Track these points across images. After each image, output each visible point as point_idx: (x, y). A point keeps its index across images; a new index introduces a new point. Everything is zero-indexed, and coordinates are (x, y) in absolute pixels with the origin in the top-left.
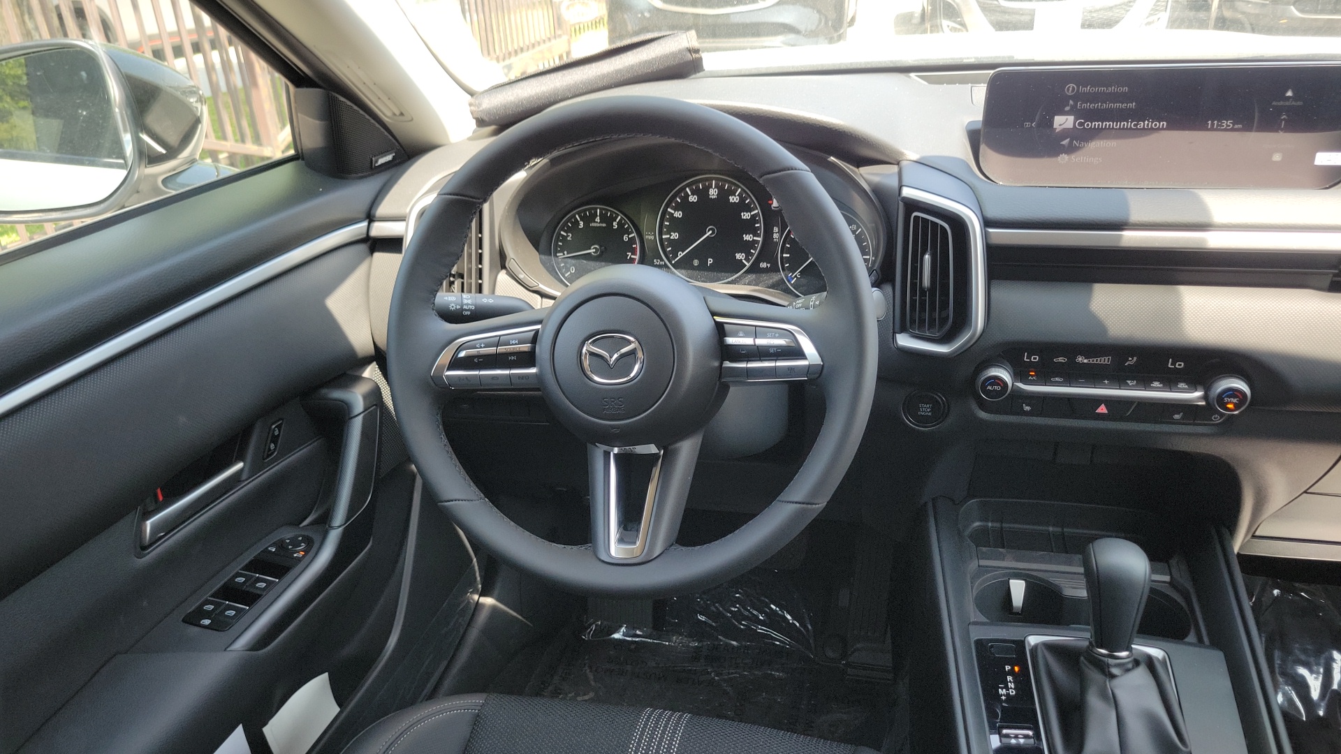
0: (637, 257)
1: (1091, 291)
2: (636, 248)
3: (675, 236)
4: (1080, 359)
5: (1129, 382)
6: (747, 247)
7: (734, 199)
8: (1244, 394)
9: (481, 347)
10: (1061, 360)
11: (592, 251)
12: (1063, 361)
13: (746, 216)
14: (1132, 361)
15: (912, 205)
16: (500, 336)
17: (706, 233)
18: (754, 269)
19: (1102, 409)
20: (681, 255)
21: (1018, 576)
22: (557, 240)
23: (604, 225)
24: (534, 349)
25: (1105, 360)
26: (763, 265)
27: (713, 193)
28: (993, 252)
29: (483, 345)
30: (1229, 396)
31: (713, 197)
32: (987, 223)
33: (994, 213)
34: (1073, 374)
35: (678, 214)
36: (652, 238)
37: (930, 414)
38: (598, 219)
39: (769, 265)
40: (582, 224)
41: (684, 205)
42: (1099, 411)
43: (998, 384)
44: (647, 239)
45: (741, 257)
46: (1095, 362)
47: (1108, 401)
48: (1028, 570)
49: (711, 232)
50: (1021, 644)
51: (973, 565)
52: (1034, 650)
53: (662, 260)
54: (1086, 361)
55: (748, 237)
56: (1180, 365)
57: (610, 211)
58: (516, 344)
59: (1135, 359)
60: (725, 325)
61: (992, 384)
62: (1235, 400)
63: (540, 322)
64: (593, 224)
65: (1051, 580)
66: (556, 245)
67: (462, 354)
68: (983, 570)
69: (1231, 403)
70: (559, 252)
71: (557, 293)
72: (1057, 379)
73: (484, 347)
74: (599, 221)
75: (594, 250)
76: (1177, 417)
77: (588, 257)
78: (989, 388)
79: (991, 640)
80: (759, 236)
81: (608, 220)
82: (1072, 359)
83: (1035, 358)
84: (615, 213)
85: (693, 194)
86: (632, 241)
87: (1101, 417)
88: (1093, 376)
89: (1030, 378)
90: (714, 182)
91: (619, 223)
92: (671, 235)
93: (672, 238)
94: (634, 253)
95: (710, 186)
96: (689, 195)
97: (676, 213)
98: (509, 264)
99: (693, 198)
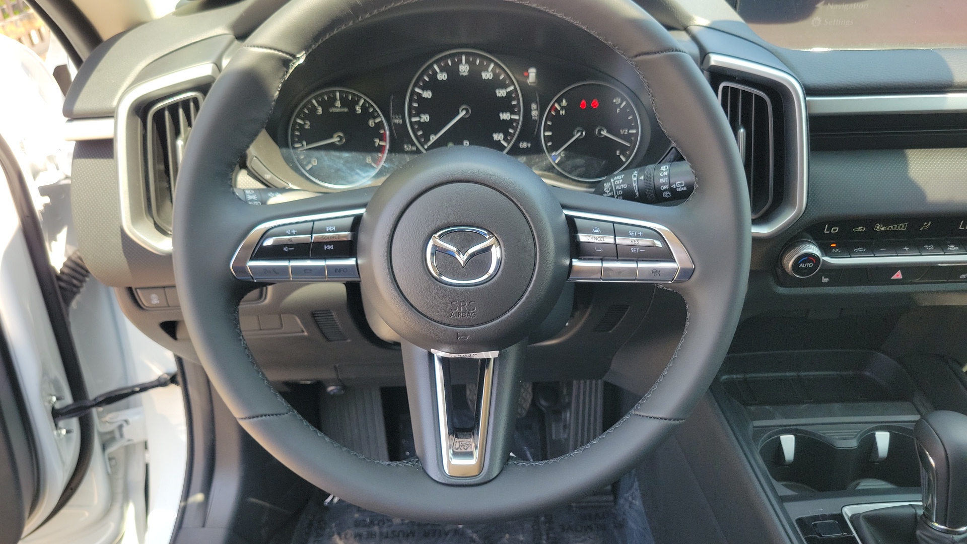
0: (387, 144)
2: (384, 134)
3: (425, 118)
4: (879, 227)
5: (927, 247)
6: (504, 127)
7: (487, 75)
10: (858, 229)
11: (335, 139)
12: (861, 230)
13: (501, 93)
14: (926, 226)
17: (458, 113)
18: (515, 151)
19: (898, 276)
20: (433, 138)
21: (787, 432)
22: (293, 130)
23: (346, 110)
25: (902, 227)
26: (523, 145)
27: (464, 69)
28: (816, 122)
31: (464, 74)
33: (817, 79)
34: (874, 244)
35: (427, 94)
36: (400, 121)
38: (338, 104)
39: (529, 145)
40: (320, 111)
41: (433, 84)
42: (894, 277)
43: (810, 261)
44: (395, 124)
45: (499, 138)
46: (892, 229)
47: (905, 268)
48: (795, 425)
49: (464, 112)
50: (838, 514)
52: (856, 519)
53: (413, 144)
54: (883, 229)
55: (505, 116)
57: (352, 94)
59: (930, 224)
60: (576, 220)
61: (804, 262)
64: (333, 110)
65: (821, 433)
66: (293, 135)
68: (759, 431)
70: (297, 142)
72: (859, 249)
74: (339, 106)
75: (338, 139)
76: (963, 276)
77: (332, 147)
78: (802, 265)
79: (812, 517)
80: (517, 114)
81: (350, 104)
82: (870, 228)
83: (835, 230)
84: (358, 96)
85: (442, 71)
86: (380, 125)
87: (897, 282)
88: (893, 243)
89: (834, 250)
90: (464, 58)
91: (363, 107)
92: (420, 117)
93: (422, 121)
94: (382, 138)
95: (460, 62)
96: (437, 73)
97: (425, 93)
98: (251, 162)
99: (442, 76)
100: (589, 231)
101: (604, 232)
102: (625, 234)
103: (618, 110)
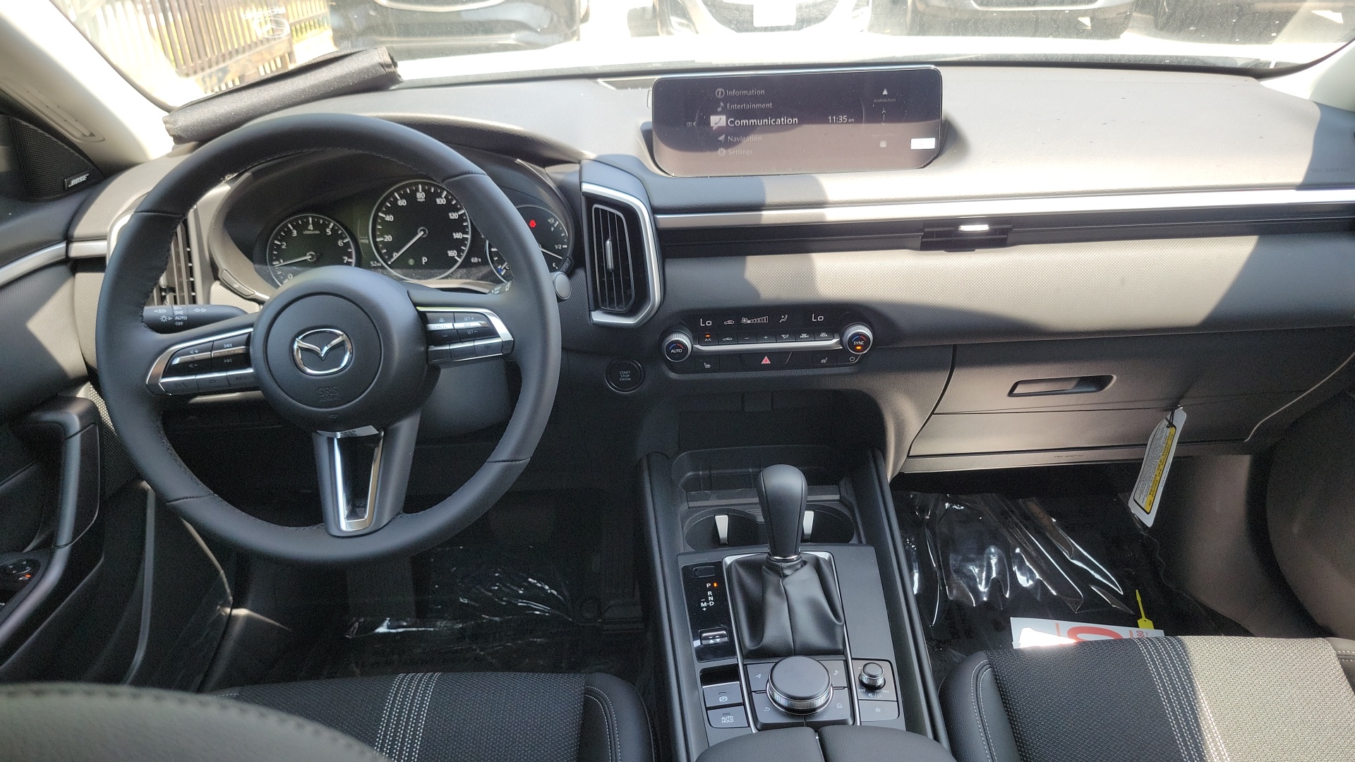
0: (353, 260)
1: (744, 262)
2: (351, 252)
3: (389, 238)
4: (744, 320)
5: (783, 336)
6: (458, 245)
7: (441, 201)
8: (867, 338)
9: (195, 353)
10: (730, 322)
11: (308, 257)
13: (454, 216)
14: (784, 318)
15: (592, 199)
16: (213, 341)
17: (417, 234)
18: (466, 264)
19: (766, 361)
20: (396, 255)
21: (721, 512)
22: (272, 249)
23: (318, 232)
24: (248, 350)
25: (765, 320)
26: (474, 260)
27: (421, 196)
28: (663, 235)
29: (197, 351)
30: (857, 340)
31: (421, 200)
32: (655, 211)
33: (659, 202)
34: (740, 333)
35: (390, 218)
36: (367, 241)
37: (630, 379)
38: (311, 227)
39: (479, 260)
40: (295, 233)
41: (394, 209)
42: (763, 362)
43: (679, 348)
44: (362, 243)
45: (454, 254)
46: (756, 322)
47: (770, 353)
48: (729, 505)
49: (422, 233)
50: (719, 565)
51: (684, 507)
52: (729, 568)
53: (378, 261)
54: (749, 322)
55: (458, 236)
56: (821, 318)
57: (322, 219)
58: (230, 347)
59: (786, 316)
60: (427, 314)
61: (674, 348)
62: (862, 343)
63: (251, 325)
64: (307, 232)
65: (747, 511)
66: (271, 255)
67: (177, 361)
68: (692, 510)
69: (859, 345)
70: (275, 260)
71: (265, 297)
72: (727, 339)
73: (198, 353)
74: (312, 229)
75: (310, 257)
76: (823, 361)
77: (304, 264)
78: (673, 351)
79: (696, 565)
80: (467, 233)
81: (322, 228)
82: (738, 321)
83: (709, 323)
84: (328, 221)
85: (401, 198)
86: (347, 245)
87: (766, 367)
88: (755, 333)
89: (706, 340)
90: (420, 187)
91: (332, 230)
92: (384, 238)
93: (386, 240)
94: (350, 256)
95: (417, 190)
96: (397, 199)
97: (388, 216)
98: (221, 275)
99: (402, 203)
100: (436, 322)
101: (447, 321)
102: (462, 320)
103: (552, 229)
